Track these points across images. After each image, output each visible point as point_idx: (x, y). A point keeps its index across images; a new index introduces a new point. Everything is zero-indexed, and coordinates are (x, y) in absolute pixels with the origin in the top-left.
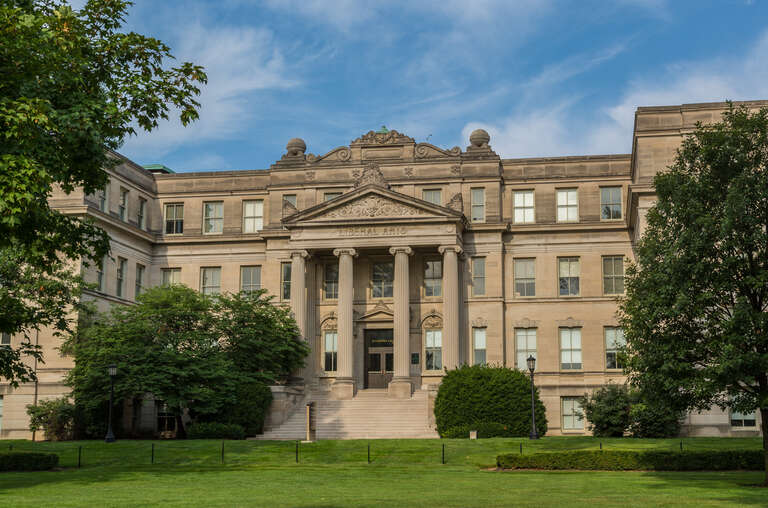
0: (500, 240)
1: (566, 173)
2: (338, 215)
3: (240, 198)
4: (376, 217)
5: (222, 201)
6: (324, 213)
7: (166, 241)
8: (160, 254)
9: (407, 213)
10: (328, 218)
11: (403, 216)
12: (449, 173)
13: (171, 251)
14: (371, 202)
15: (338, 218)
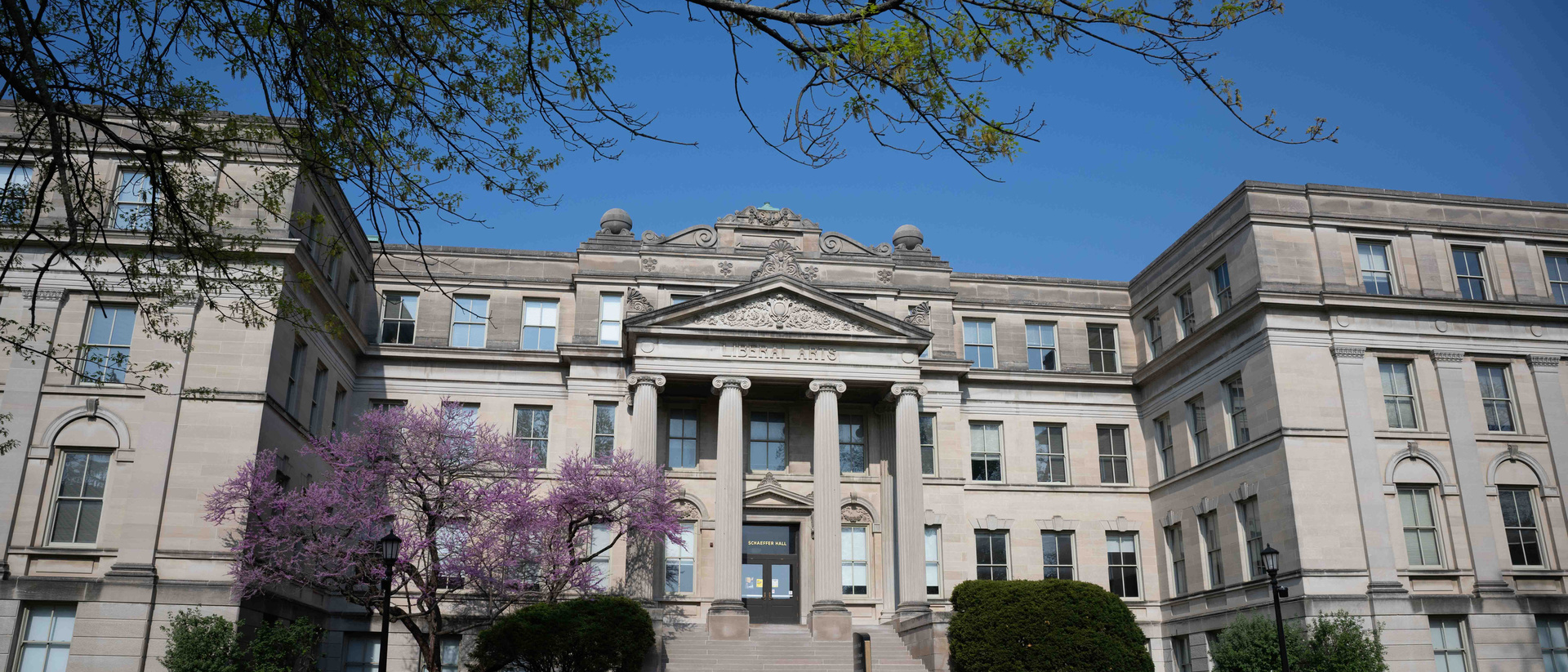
0: (956, 389)
1: (1039, 300)
2: (720, 322)
3: (520, 294)
4: (785, 329)
5: (487, 297)
6: (696, 316)
7: (383, 353)
8: (371, 373)
9: (836, 327)
10: (704, 324)
11: (830, 331)
12: (875, 280)
13: (390, 371)
14: (780, 305)
15: (719, 326)
